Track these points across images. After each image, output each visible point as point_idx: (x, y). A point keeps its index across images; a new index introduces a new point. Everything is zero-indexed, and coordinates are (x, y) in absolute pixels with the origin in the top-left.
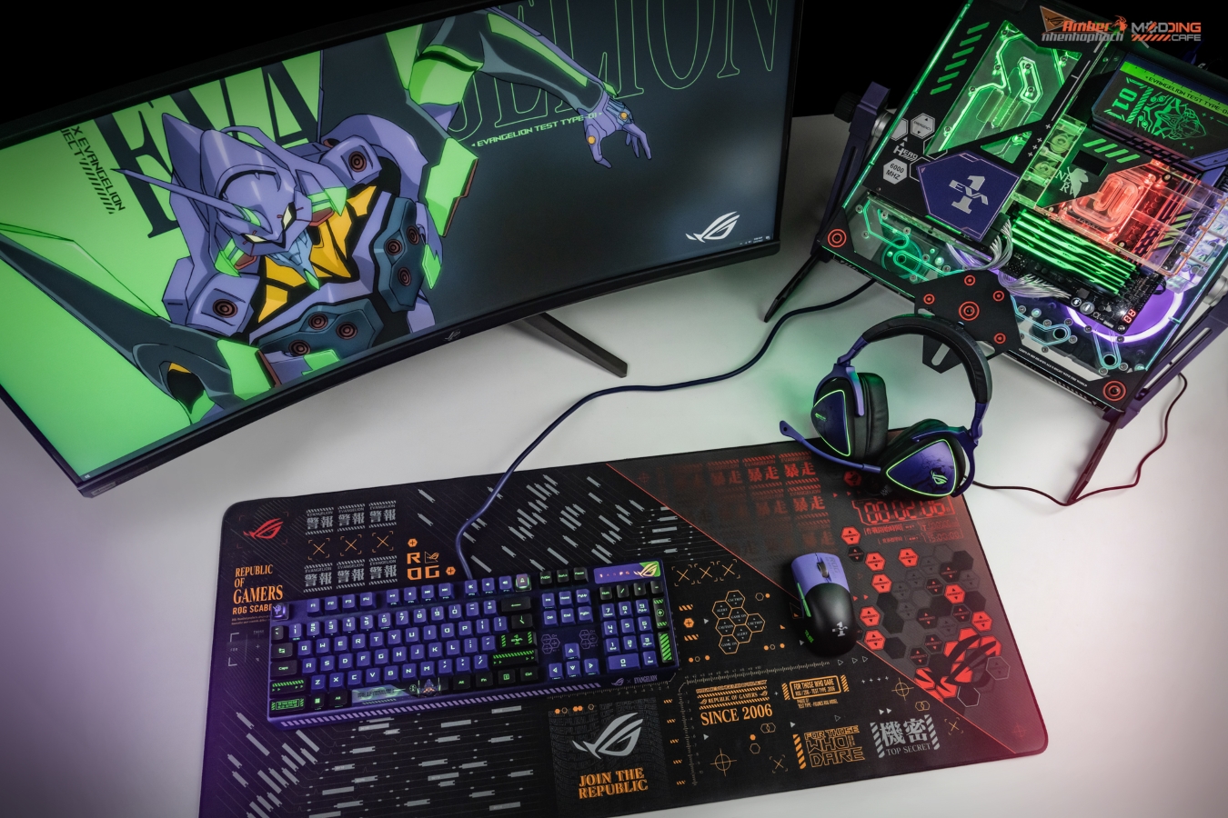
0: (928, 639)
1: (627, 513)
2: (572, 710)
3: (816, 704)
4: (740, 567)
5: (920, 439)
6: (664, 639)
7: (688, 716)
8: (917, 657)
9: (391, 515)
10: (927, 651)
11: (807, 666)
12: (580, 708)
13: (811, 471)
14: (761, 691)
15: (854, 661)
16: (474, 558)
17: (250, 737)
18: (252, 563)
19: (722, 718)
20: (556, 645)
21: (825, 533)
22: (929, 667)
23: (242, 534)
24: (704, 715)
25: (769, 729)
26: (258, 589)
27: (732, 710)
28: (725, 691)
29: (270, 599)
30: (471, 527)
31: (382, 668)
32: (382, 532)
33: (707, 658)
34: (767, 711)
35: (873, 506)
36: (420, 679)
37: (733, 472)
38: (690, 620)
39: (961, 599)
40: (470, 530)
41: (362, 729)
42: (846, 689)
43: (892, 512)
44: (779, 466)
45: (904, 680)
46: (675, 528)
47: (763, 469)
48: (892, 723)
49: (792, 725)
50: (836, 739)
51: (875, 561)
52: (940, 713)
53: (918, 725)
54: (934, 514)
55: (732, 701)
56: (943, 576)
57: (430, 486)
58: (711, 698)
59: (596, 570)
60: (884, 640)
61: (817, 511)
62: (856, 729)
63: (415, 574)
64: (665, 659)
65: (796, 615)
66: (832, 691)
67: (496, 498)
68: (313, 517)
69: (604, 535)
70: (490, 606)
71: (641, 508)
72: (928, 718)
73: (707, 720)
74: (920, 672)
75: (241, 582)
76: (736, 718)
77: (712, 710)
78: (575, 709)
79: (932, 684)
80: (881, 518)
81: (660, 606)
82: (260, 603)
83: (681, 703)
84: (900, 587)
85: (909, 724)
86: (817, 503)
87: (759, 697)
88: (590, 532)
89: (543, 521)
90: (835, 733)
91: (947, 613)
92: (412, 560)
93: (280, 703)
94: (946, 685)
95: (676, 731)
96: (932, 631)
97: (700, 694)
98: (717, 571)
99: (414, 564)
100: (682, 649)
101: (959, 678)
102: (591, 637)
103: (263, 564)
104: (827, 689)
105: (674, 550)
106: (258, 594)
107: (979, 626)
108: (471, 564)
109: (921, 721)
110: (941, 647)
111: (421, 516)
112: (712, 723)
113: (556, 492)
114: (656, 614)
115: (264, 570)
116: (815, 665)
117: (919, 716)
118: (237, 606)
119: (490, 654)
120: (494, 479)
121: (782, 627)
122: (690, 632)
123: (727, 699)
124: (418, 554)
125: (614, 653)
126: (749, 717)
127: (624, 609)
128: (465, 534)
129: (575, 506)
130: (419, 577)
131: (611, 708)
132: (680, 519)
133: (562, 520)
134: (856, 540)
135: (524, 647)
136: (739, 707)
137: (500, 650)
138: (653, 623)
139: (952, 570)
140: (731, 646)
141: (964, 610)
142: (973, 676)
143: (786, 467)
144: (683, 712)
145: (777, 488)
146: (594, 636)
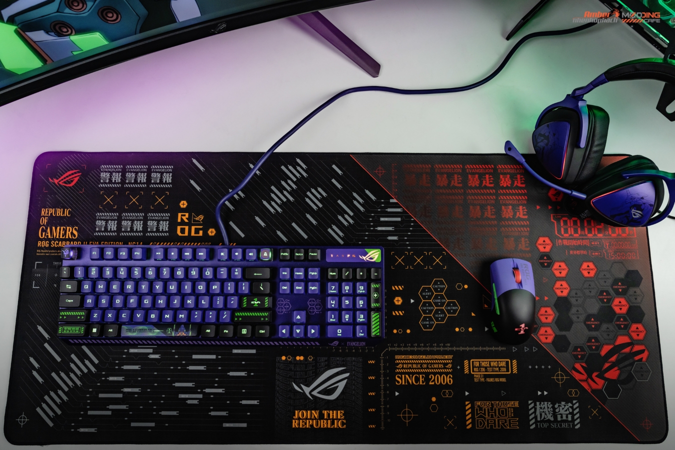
0: (589, 340)
1: (361, 201)
2: (295, 359)
3: (488, 380)
4: (448, 259)
5: (630, 177)
6: (375, 317)
7: (385, 375)
8: (578, 353)
9: (168, 178)
10: (587, 349)
11: (487, 349)
12: (302, 358)
13: (522, 183)
14: (447, 364)
15: (526, 349)
16: (231, 223)
17: (46, 345)
18: (55, 206)
19: (412, 380)
20: (288, 308)
21: (523, 239)
22: (586, 363)
23: (48, 180)
24: (398, 377)
25: (447, 394)
26: (58, 228)
27: (421, 376)
28: (418, 360)
29: (67, 237)
30: (233, 197)
31: (147, 312)
32: (160, 192)
33: (408, 331)
34: (449, 380)
35: (568, 221)
36: (175, 323)
37: (456, 176)
38: (400, 299)
39: (624, 310)
40: (232, 200)
41: (132, 351)
42: (515, 371)
43: (583, 228)
44: (495, 174)
45: (563, 370)
46: (399, 219)
47: (481, 176)
48: (546, 403)
49: (467, 393)
50: (499, 409)
51: (560, 269)
52: (585, 399)
53: (567, 407)
54: (619, 235)
55: (422, 368)
56: (613, 289)
57: (203, 156)
58: (406, 363)
59: (328, 251)
60: (554, 335)
61: (520, 219)
62: (517, 404)
63: (183, 231)
64: (373, 334)
65: (486, 306)
66: (503, 371)
67: (255, 174)
68: (106, 172)
69: (340, 217)
70: (237, 273)
71: (373, 198)
72: (576, 403)
73: (400, 381)
74: (578, 366)
75: (45, 221)
76: (423, 382)
77: (405, 373)
78: (298, 358)
79: (585, 377)
80: (573, 233)
81: (376, 290)
82: (59, 240)
83: (382, 365)
84: (576, 294)
85: (559, 406)
86: (521, 212)
87: (445, 368)
88: (329, 213)
89: (291, 199)
90: (499, 404)
91: (611, 321)
92: (182, 219)
93: (65, 328)
94: (596, 379)
95: (375, 386)
96: (594, 334)
97: (398, 360)
98: (428, 260)
99: (183, 223)
100: (389, 322)
101: (607, 375)
102: (317, 305)
103: (64, 208)
104: (500, 369)
105: (395, 238)
106: (58, 232)
107: (634, 336)
108: (228, 228)
109: (570, 405)
110: (598, 348)
111: (192, 182)
112: (403, 383)
113: (305, 174)
114: (372, 295)
115: (64, 213)
116: (493, 349)
117: (568, 400)
118: (41, 240)
119: (233, 311)
120: (255, 157)
121: (473, 314)
122: (398, 308)
123: (419, 366)
124: (187, 215)
125: (332, 324)
126: (433, 383)
127: (347, 288)
128: (227, 203)
129: (319, 189)
130: (186, 234)
131: (326, 361)
132: (404, 212)
133: (307, 200)
134: (548, 249)
135: (260, 309)
136: (427, 374)
137: (240, 308)
138: (368, 302)
139: (623, 285)
140: (429, 324)
141: (625, 320)
142: (620, 375)
143: (501, 176)
144: (382, 371)
145: (491, 194)
146: (320, 305)
